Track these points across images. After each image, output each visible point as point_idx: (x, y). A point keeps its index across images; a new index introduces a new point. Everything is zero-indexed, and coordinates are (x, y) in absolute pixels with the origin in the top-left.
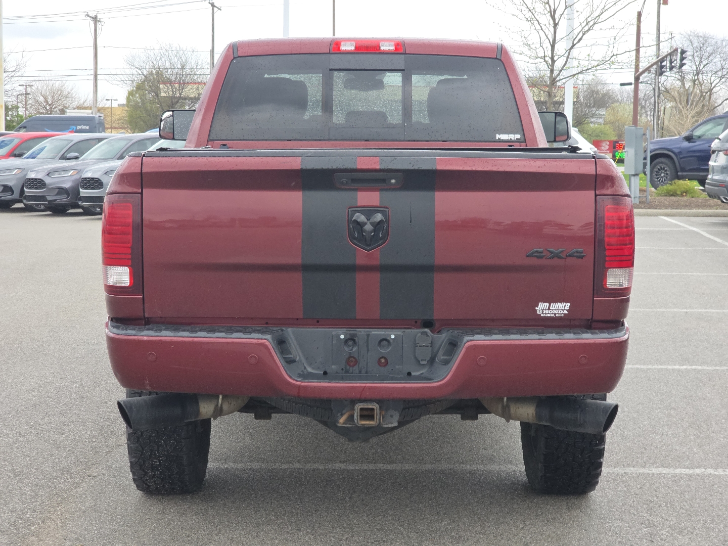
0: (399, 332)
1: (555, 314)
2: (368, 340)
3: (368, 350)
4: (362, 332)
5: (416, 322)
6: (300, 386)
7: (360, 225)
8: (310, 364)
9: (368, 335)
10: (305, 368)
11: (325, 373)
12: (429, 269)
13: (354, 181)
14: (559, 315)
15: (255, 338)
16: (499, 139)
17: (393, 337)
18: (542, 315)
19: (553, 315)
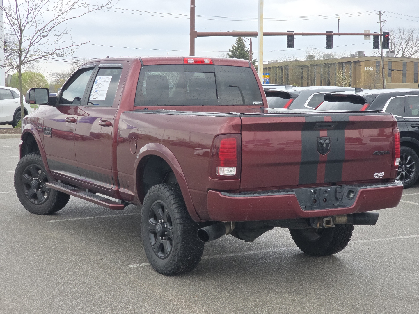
0: (331, 188)
1: (379, 177)
2: (320, 192)
3: (320, 196)
4: (318, 189)
6: (306, 212)
7: (322, 144)
9: (320, 190)
11: (306, 207)
13: (321, 126)
15: (290, 194)
16: (254, 104)
17: (329, 190)
18: (375, 178)
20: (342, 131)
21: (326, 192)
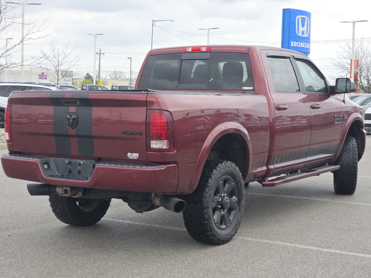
0: (85, 161)
1: (134, 158)
2: (75, 164)
3: (75, 167)
4: (73, 160)
5: (96, 158)
8: (58, 172)
9: (75, 162)
10: (56, 173)
11: (63, 176)
12: (91, 137)
13: (67, 102)
14: (136, 158)
15: (35, 160)
16: (244, 89)
17: (82, 163)
18: (130, 158)
19: (133, 158)
20: (90, 108)
21: (80, 164)
